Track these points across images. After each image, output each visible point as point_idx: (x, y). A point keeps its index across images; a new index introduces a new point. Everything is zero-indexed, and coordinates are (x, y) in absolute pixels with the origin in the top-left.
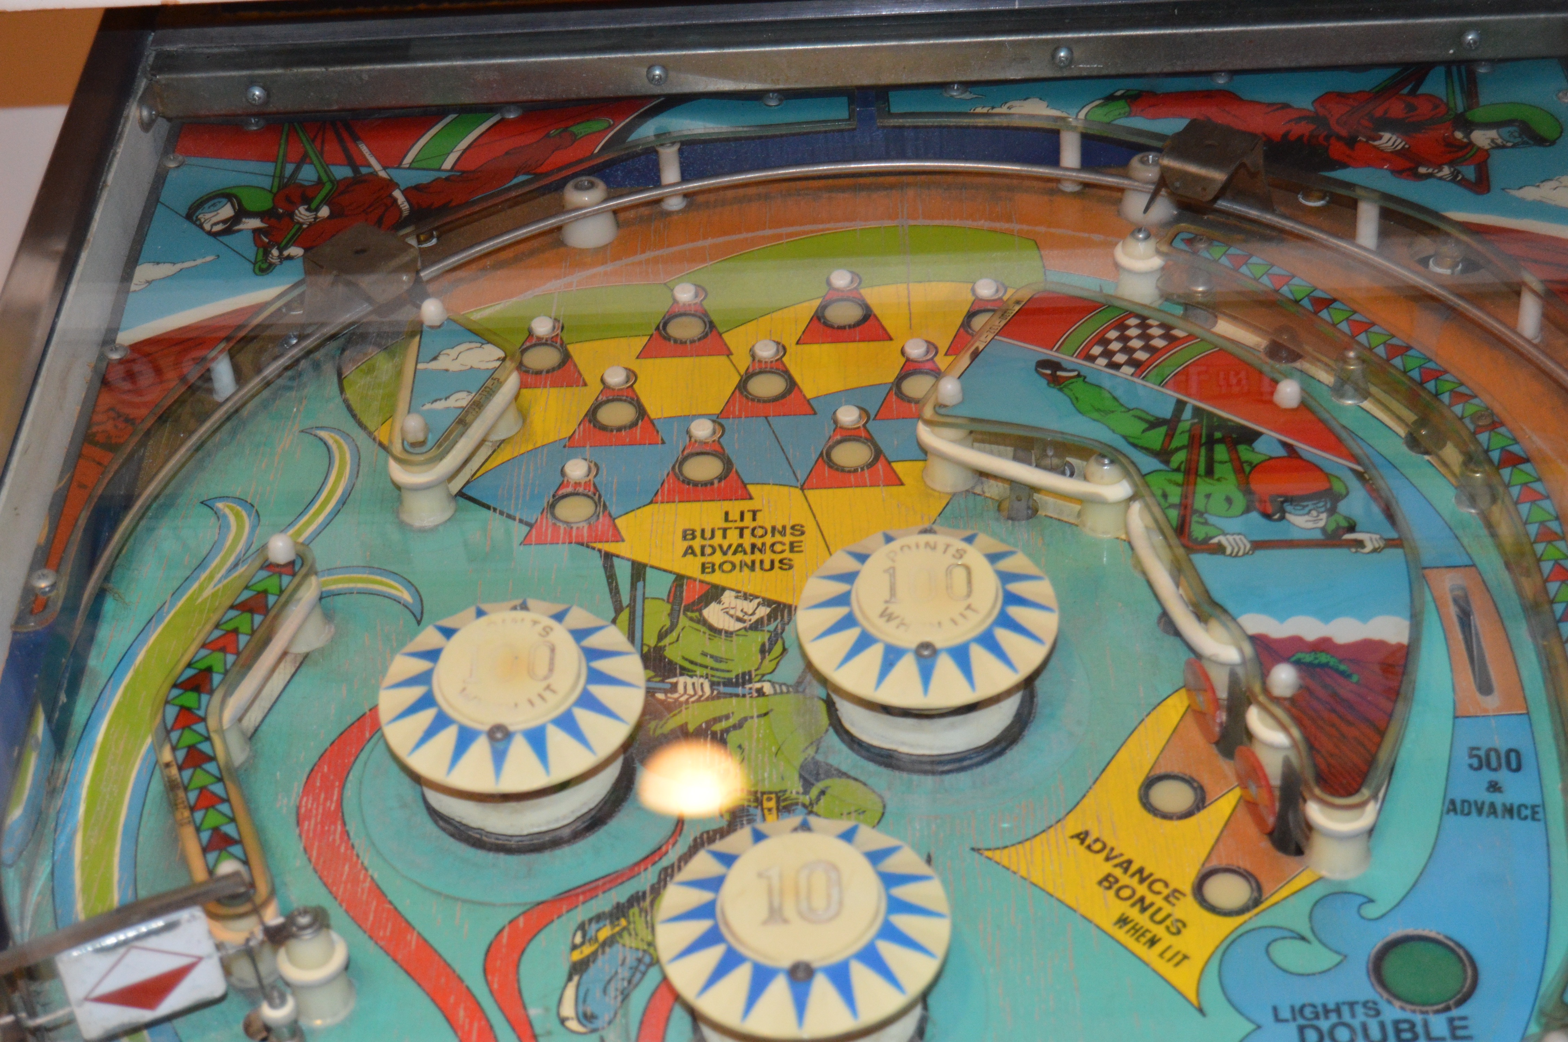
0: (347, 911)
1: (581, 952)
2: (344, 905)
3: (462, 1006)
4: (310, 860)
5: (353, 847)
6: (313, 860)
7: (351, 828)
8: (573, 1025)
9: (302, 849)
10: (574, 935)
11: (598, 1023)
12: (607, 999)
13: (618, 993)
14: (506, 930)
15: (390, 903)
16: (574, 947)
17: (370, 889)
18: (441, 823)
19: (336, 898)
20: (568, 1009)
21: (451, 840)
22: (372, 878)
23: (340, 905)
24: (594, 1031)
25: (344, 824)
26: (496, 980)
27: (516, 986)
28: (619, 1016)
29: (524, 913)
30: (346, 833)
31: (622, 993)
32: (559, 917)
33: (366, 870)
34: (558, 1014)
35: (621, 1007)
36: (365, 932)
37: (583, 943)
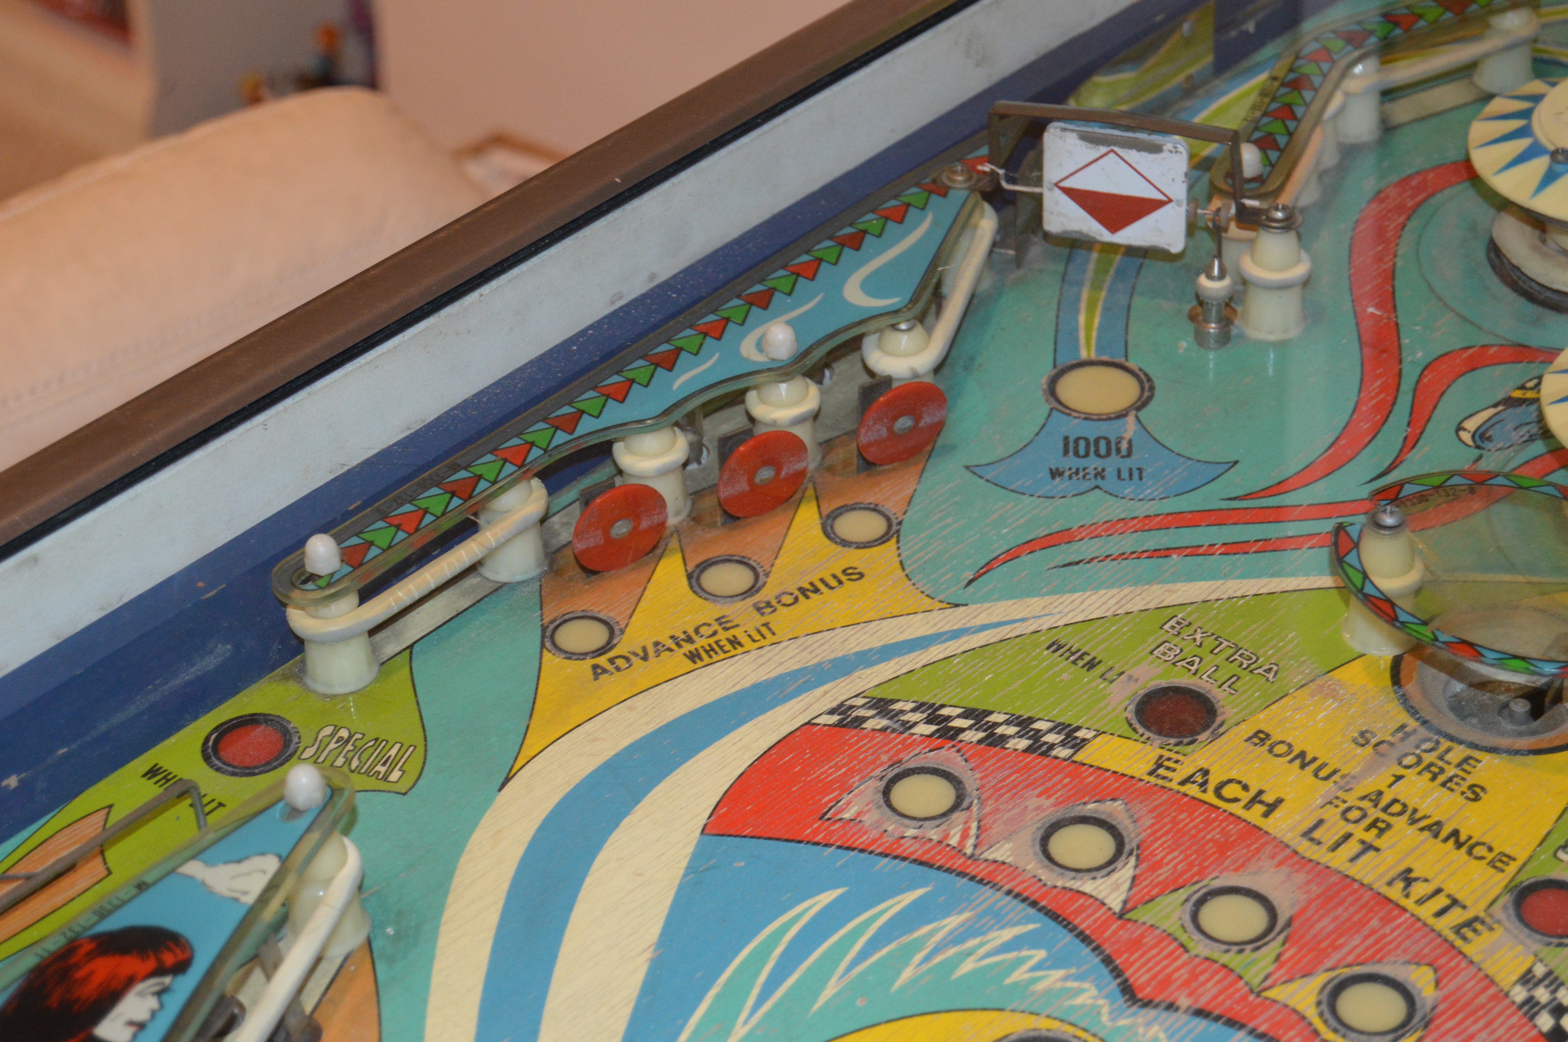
0: (1350, 276)
1: (1524, 394)
2: (1352, 271)
3: (1384, 379)
4: (1354, 229)
5: (1400, 237)
6: (1357, 231)
7: (1411, 225)
8: (1466, 436)
9: (1354, 219)
10: (1531, 380)
11: (1488, 445)
12: (1514, 434)
13: (1528, 435)
14: (1475, 349)
15: (1393, 287)
16: (1522, 387)
17: (1385, 271)
18: (1492, 256)
19: (1350, 263)
20: (1472, 424)
21: (1489, 269)
22: (1394, 264)
23: (1349, 269)
24: (1478, 447)
25: (1408, 218)
26: (1430, 376)
27: (1444, 389)
28: (1511, 449)
29: (1502, 346)
30: (1403, 226)
31: (1531, 436)
32: (1530, 362)
33: (1395, 256)
34: (1461, 422)
35: (1520, 444)
36: (1352, 295)
37: (1532, 389)
